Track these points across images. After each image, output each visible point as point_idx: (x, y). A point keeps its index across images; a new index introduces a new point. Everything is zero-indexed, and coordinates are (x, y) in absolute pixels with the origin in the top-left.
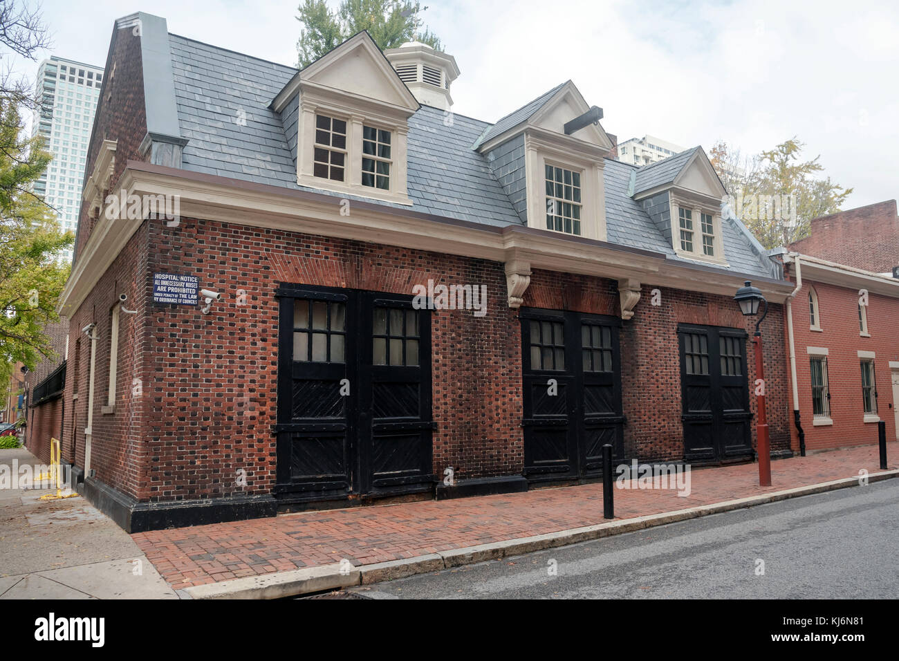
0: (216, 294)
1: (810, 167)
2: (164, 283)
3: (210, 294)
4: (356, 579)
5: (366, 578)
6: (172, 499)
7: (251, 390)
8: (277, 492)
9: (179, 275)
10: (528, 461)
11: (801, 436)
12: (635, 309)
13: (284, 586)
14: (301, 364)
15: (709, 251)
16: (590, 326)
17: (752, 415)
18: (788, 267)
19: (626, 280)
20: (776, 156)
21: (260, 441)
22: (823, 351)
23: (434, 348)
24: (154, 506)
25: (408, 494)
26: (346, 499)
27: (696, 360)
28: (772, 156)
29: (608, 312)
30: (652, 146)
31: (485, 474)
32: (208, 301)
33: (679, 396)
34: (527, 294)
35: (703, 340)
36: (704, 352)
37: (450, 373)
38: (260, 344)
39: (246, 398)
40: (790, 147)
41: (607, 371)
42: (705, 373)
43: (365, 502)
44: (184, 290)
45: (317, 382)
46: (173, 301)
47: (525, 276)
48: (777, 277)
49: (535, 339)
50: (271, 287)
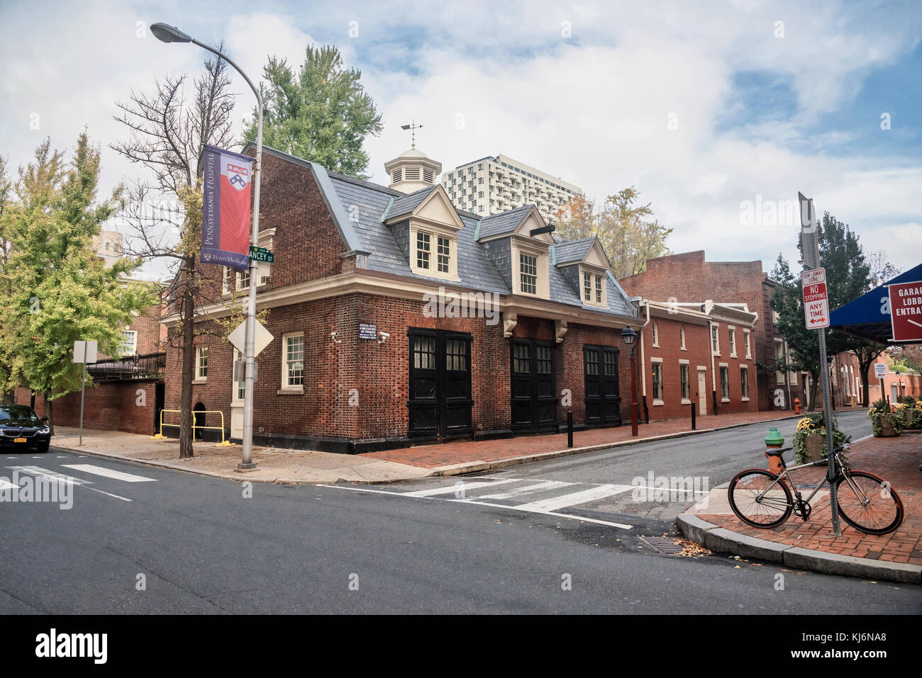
0: (389, 335)
1: (643, 210)
2: (364, 328)
3: (385, 335)
4: (489, 467)
5: (492, 467)
6: (368, 438)
7: (398, 383)
8: (410, 435)
9: (369, 324)
10: (513, 422)
11: (646, 411)
12: (563, 337)
13: (468, 468)
14: (417, 369)
15: (599, 300)
16: (541, 347)
17: (620, 398)
18: (642, 309)
19: (559, 321)
20: (618, 200)
21: (402, 409)
22: (660, 360)
23: (472, 360)
24: (362, 441)
25: (462, 438)
26: (437, 440)
27: (592, 365)
28: (614, 199)
29: (551, 339)
30: (504, 165)
31: (494, 428)
32: (384, 338)
33: (583, 387)
34: (513, 331)
35: (596, 354)
36: (596, 361)
37: (479, 374)
38: (401, 359)
39: (396, 387)
40: (628, 194)
41: (549, 372)
42: (597, 373)
43: (445, 442)
44: (371, 332)
45: (424, 378)
46: (367, 338)
47: (514, 320)
48: (635, 316)
49: (516, 356)
50: (406, 329)
